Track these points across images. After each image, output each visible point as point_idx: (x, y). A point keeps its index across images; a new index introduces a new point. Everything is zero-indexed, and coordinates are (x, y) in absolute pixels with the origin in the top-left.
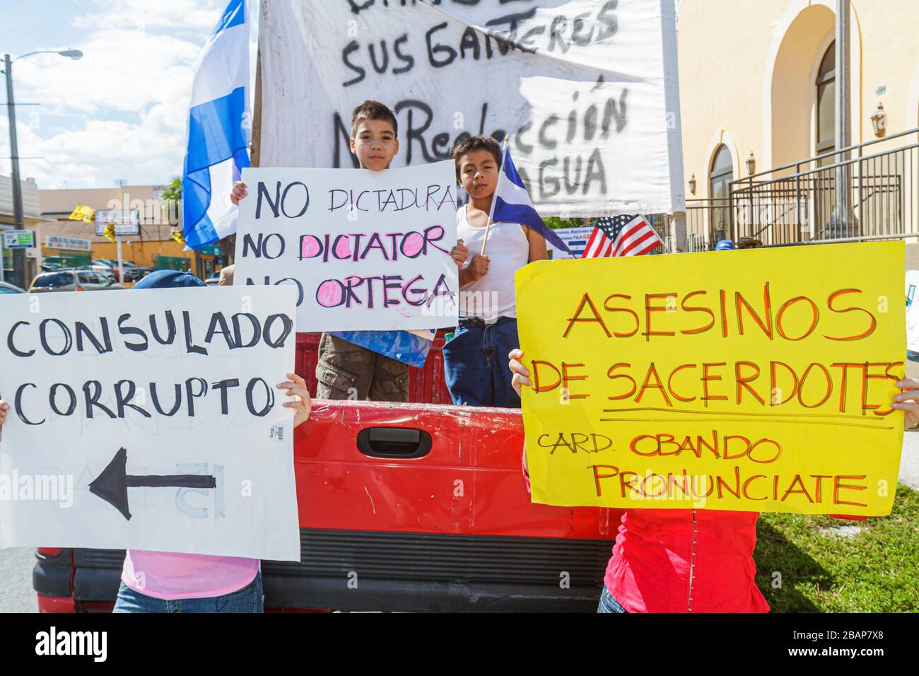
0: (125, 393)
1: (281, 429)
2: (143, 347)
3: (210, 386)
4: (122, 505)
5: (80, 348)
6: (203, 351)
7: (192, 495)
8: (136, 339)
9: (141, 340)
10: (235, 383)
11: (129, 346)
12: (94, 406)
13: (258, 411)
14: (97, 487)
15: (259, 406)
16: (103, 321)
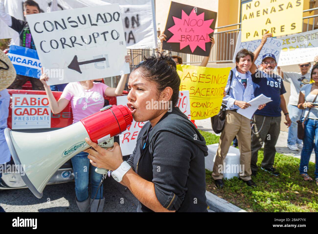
0: (73, 40)
1: (122, 42)
2: (77, 26)
3: (100, 34)
4: (79, 70)
5: (57, 29)
6: (96, 25)
7: (99, 64)
8: (74, 24)
9: (75, 24)
10: (107, 32)
11: (72, 26)
12: (64, 45)
13: (115, 38)
14: (70, 67)
15: (115, 37)
16: (63, 20)
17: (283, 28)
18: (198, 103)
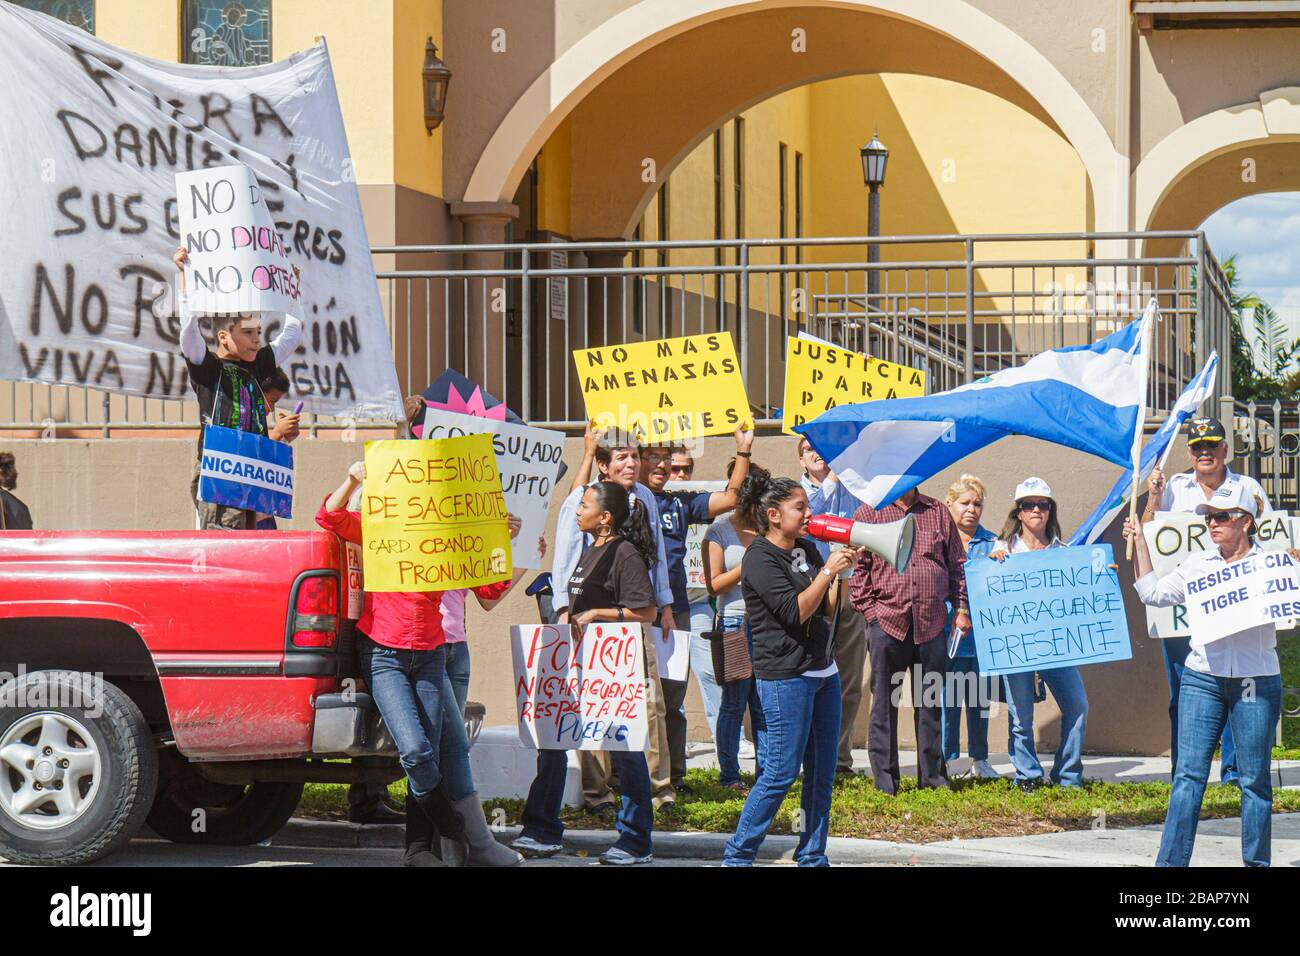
2: (502, 453)
3: (527, 479)
6: (528, 461)
9: (502, 450)
10: (537, 478)
17: (710, 419)
18: (437, 542)
